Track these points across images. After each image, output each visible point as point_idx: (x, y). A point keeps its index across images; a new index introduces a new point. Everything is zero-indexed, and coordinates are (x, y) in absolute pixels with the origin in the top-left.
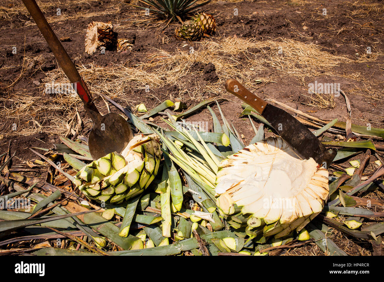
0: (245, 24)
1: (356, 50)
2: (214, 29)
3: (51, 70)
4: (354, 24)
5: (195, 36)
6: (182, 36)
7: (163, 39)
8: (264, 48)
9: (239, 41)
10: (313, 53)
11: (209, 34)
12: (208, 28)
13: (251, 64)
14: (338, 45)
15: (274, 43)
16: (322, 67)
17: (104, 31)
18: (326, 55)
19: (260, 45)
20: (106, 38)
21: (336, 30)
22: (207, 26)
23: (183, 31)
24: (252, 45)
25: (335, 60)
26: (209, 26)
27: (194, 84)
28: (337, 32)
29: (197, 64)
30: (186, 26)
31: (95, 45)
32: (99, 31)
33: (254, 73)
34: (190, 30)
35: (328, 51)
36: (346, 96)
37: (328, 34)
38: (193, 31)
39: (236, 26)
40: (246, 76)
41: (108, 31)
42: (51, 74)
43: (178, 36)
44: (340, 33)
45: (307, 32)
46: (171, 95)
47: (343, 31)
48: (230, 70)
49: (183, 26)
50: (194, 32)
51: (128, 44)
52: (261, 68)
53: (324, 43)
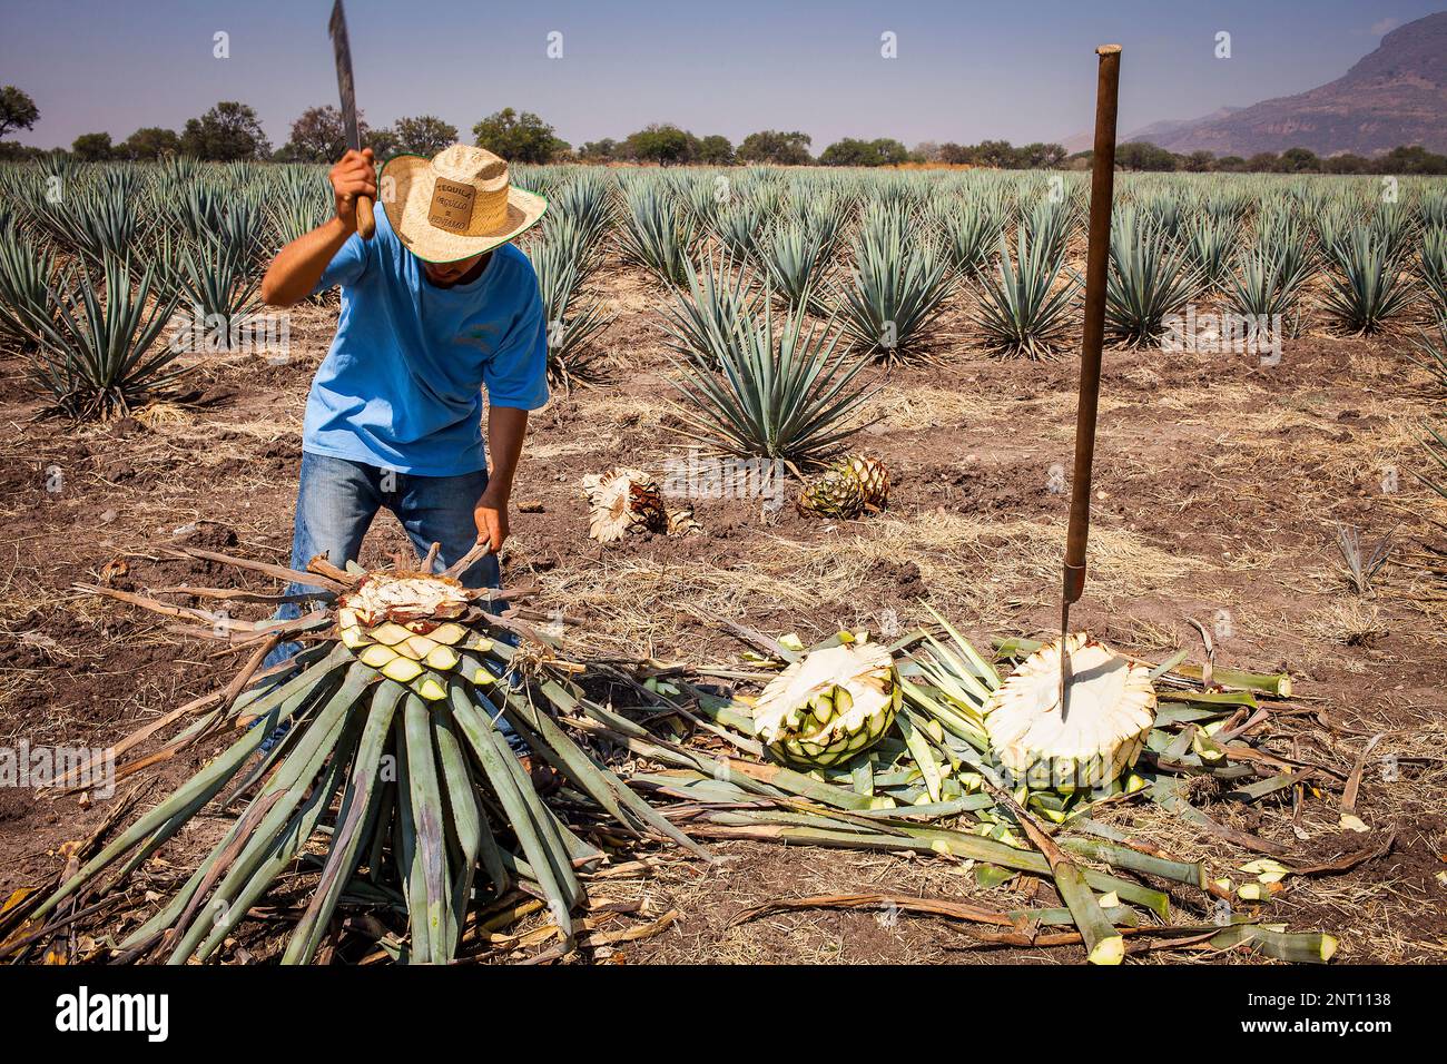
0: (953, 484)
1: (1225, 547)
2: (886, 493)
3: (547, 570)
4: (1217, 489)
5: (848, 508)
6: (819, 508)
7: (763, 514)
8: (1016, 537)
9: (955, 521)
10: (1126, 549)
11: (876, 504)
12: (872, 491)
13: (991, 571)
14: (1183, 535)
15: (1036, 527)
16: (1148, 579)
17: (645, 489)
18: (1157, 556)
19: (1003, 530)
20: (649, 506)
21: (1175, 501)
22: (870, 486)
23: (821, 496)
24: (987, 530)
25: (1179, 565)
26: (875, 485)
27: (879, 604)
28: (1180, 506)
29: (881, 564)
30: (829, 483)
31: (624, 521)
32: (635, 488)
33: (1002, 587)
34: (836, 493)
35: (1161, 546)
36: (1203, 630)
37: (1159, 510)
38: (844, 495)
39: (930, 488)
40: (986, 592)
41: (652, 489)
42: (550, 578)
43: (806, 508)
44: (1186, 509)
45: (1107, 505)
46: (840, 623)
47: (1193, 504)
48: (949, 578)
49: (822, 484)
50: (845, 499)
51: (691, 523)
52: (1016, 580)
53: (1150, 529)
